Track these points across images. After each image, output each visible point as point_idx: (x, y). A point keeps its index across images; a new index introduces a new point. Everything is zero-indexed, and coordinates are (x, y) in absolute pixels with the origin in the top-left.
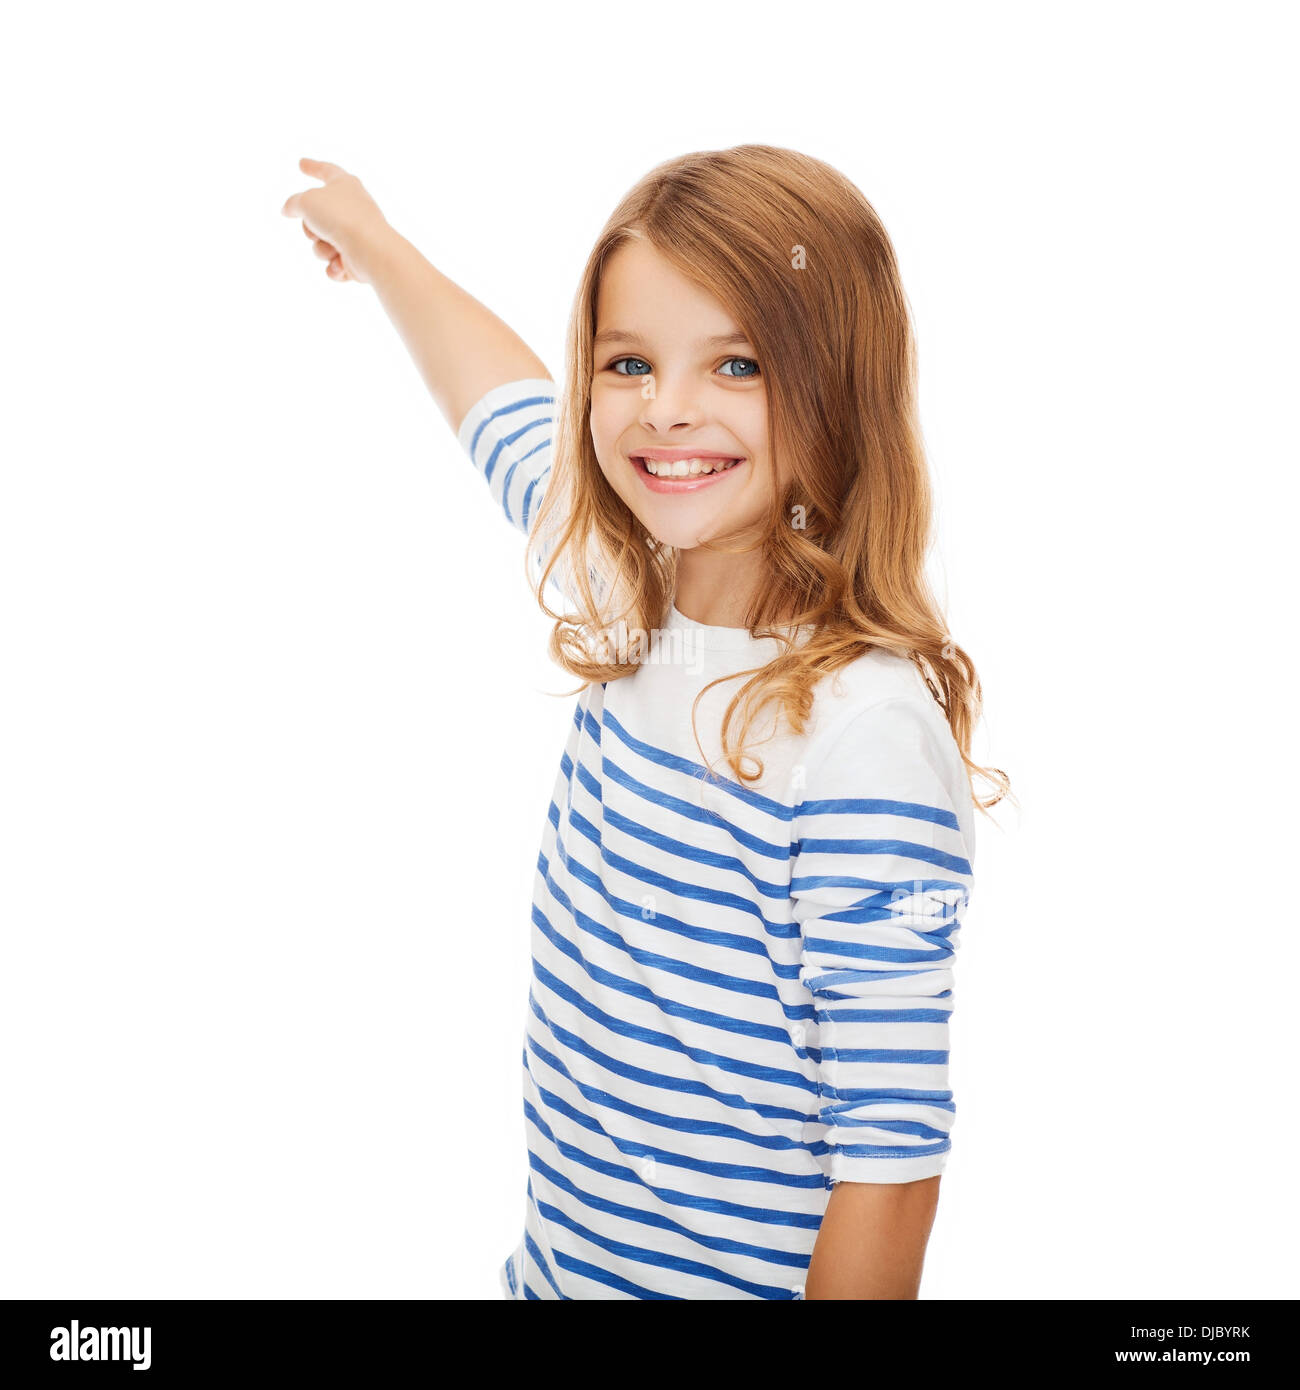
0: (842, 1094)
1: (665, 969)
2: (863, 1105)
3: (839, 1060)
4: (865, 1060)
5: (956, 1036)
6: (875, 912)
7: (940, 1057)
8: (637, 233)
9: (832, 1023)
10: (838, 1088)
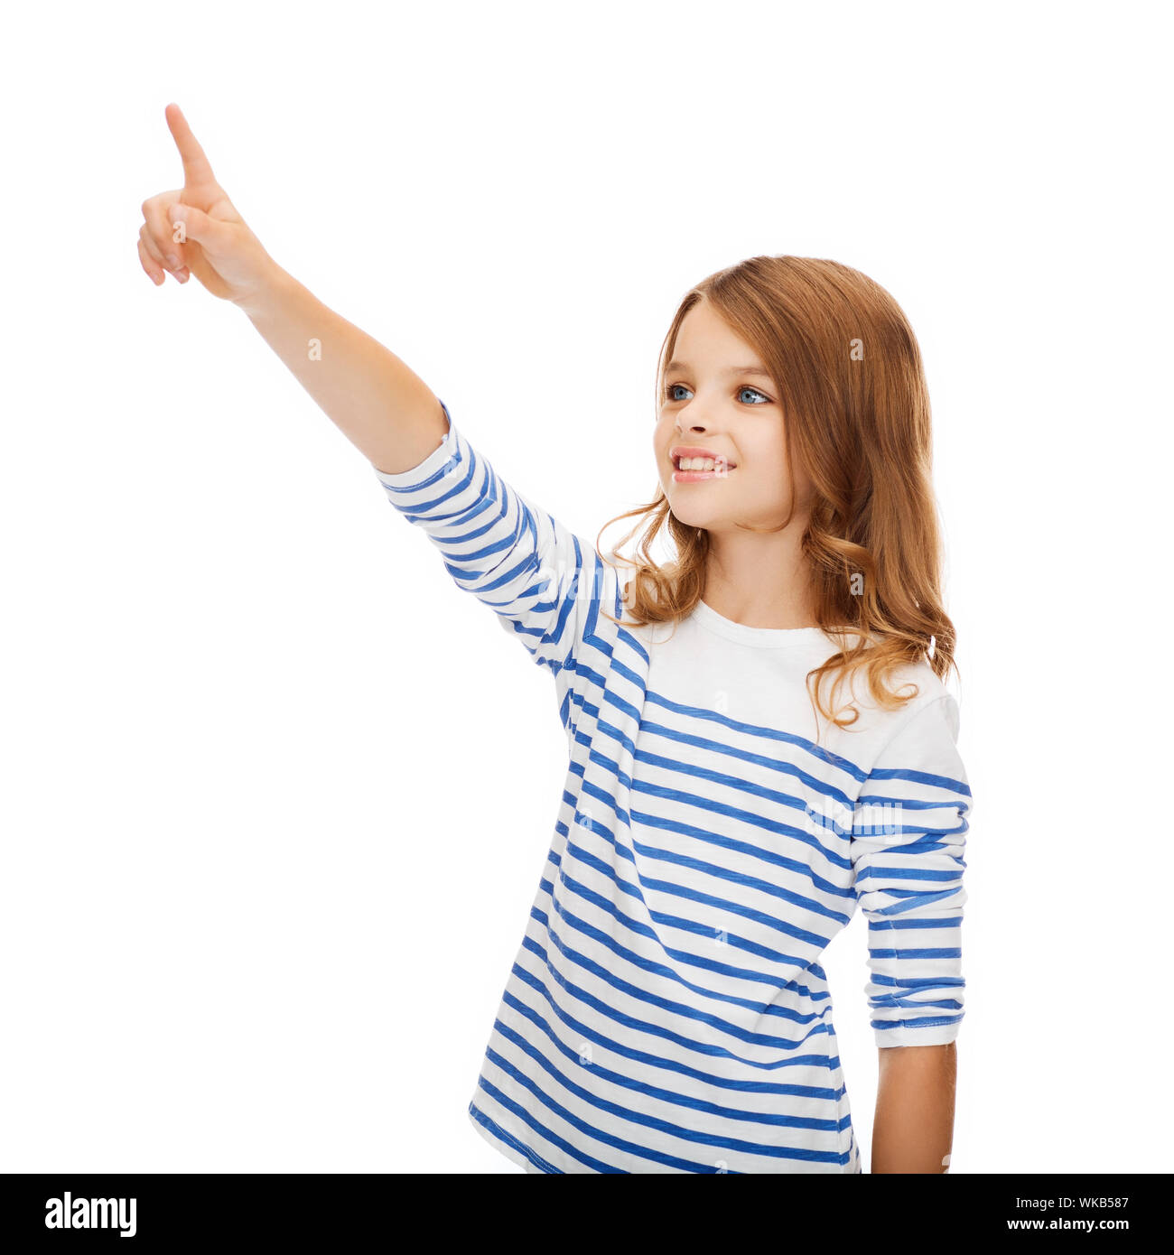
0: (900, 983)
1: (758, 888)
2: (917, 991)
3: (898, 958)
4: (921, 957)
5: (966, 937)
6: (930, 845)
7: (953, 953)
8: (704, 295)
9: (894, 930)
10: (898, 978)
